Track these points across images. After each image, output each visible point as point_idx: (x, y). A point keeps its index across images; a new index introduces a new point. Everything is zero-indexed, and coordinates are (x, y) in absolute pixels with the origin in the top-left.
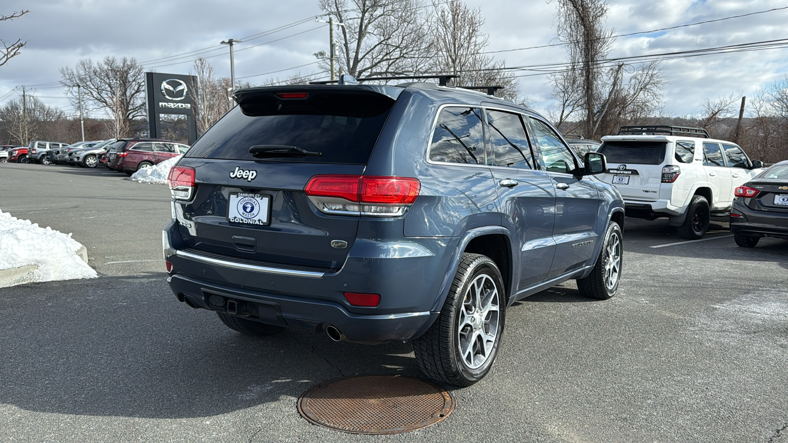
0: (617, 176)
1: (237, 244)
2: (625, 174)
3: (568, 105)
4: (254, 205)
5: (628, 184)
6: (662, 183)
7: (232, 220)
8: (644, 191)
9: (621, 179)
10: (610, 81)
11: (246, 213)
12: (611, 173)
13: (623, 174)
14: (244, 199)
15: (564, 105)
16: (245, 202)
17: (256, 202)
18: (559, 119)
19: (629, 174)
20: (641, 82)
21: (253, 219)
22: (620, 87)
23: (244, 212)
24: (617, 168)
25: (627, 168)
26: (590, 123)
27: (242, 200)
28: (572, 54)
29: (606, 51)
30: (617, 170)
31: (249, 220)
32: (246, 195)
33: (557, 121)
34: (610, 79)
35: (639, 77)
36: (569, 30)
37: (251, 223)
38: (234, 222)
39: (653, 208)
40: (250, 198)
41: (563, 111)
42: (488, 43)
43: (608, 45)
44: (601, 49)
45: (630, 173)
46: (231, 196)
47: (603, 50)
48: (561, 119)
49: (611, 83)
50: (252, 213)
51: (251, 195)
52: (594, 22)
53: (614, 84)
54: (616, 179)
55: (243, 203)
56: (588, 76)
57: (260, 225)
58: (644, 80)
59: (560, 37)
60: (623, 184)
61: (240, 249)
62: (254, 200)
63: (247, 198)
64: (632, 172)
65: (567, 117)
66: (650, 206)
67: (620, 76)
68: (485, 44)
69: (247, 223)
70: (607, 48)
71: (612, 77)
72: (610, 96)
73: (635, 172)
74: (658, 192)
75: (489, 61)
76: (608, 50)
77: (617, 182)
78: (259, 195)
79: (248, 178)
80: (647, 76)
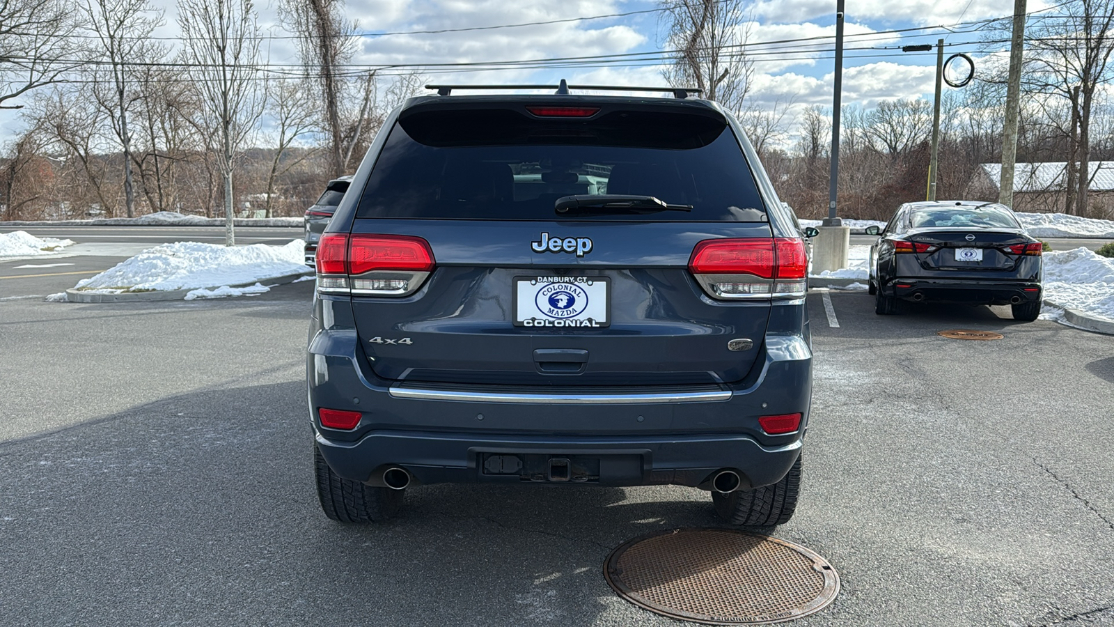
1: (541, 363)
3: (289, 125)
4: (575, 295)
7: (528, 323)
10: (359, 95)
11: (556, 310)
14: (551, 286)
15: (283, 125)
16: (553, 292)
17: (578, 290)
18: (278, 143)
20: (400, 98)
21: (576, 318)
22: (374, 104)
23: (552, 308)
26: (339, 153)
27: (545, 289)
28: (302, 50)
29: (349, 52)
31: (567, 322)
32: (556, 279)
33: (276, 147)
34: (359, 91)
35: (397, 91)
36: (295, 15)
37: (573, 325)
38: (534, 326)
40: (563, 285)
41: (283, 132)
42: (164, 22)
43: (352, 43)
44: (342, 48)
46: (520, 283)
47: (346, 49)
48: (282, 145)
49: (362, 98)
50: (571, 309)
51: (567, 279)
52: (329, 8)
53: (367, 99)
55: (549, 294)
56: (330, 85)
57: (592, 327)
58: (405, 97)
59: (284, 24)
61: (544, 372)
62: (574, 287)
63: (556, 286)
65: (289, 141)
67: (372, 88)
68: (160, 24)
69: (564, 326)
70: (350, 47)
71: (362, 90)
72: (362, 114)
75: (165, 52)
76: (352, 50)
78: (585, 278)
79: (575, 251)
80: (407, 90)
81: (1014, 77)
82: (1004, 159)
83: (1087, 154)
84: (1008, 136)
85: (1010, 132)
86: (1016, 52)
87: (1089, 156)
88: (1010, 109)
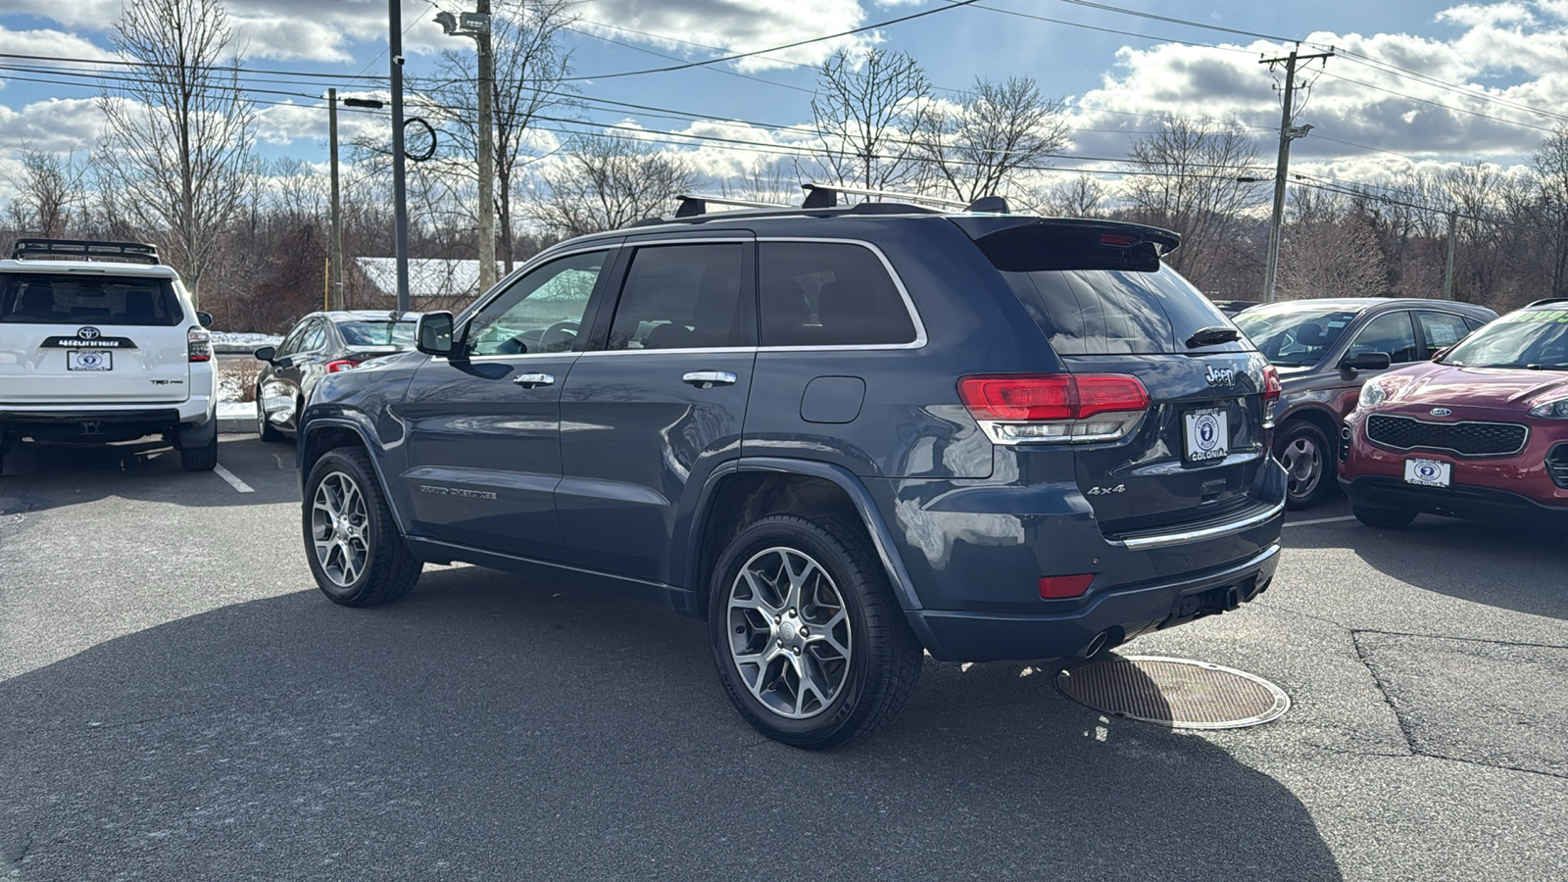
0: (77, 352)
2: (102, 347)
5: (111, 369)
6: (191, 364)
8: (153, 382)
9: (91, 360)
12: (62, 346)
13: (98, 346)
19: (113, 347)
24: (75, 335)
25: (102, 335)
30: (78, 338)
39: (183, 415)
45: (116, 344)
54: (76, 359)
60: (99, 370)
64: (120, 343)
66: (177, 412)
73: (126, 343)
74: (186, 382)
77: (80, 366)
81: (486, 157)
82: (481, 255)
83: (511, 253)
84: (484, 229)
85: (486, 224)
86: (486, 125)
87: (513, 256)
88: (485, 196)
